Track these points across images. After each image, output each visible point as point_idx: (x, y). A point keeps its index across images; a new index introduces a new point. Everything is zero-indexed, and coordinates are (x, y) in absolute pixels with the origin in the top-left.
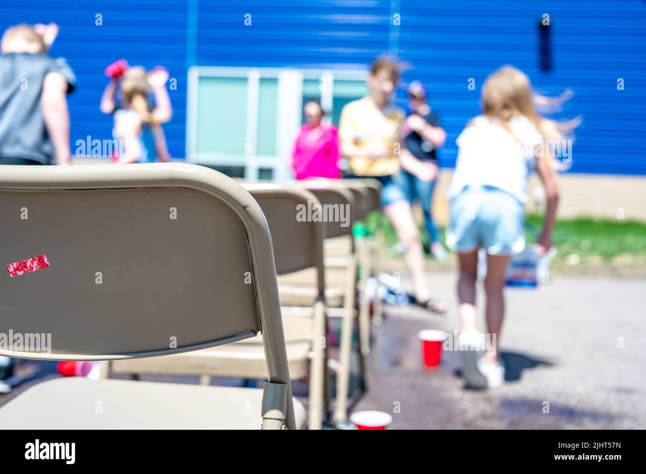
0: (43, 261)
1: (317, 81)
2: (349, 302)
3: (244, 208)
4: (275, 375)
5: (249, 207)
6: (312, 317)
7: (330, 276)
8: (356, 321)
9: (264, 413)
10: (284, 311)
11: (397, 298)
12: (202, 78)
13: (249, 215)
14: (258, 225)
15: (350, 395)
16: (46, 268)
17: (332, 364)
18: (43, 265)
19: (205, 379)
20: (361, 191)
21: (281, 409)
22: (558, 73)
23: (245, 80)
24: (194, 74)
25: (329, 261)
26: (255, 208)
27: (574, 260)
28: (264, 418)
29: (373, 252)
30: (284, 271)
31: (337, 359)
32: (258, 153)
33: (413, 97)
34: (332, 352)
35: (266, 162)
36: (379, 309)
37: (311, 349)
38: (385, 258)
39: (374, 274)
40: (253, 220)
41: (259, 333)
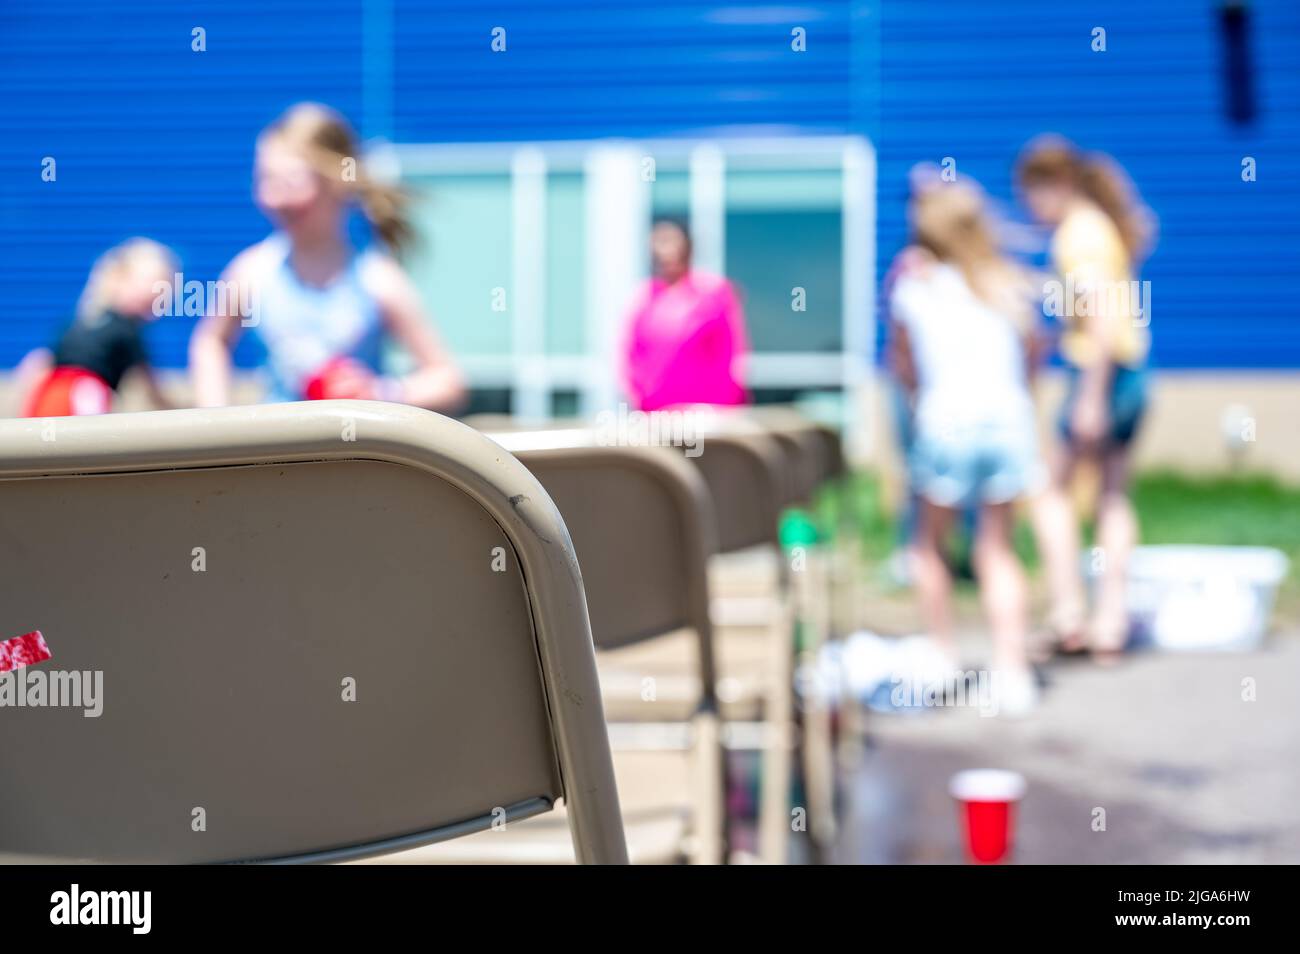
1: (683, 174)
2: (779, 708)
3: (513, 501)
5: (525, 501)
6: (688, 751)
7: (729, 650)
8: (798, 758)
10: (618, 738)
13: (524, 519)
14: (548, 542)
20: (798, 439)
23: (504, 177)
29: (833, 586)
30: (616, 640)
32: (551, 347)
34: (741, 835)
36: (855, 724)
37: (688, 831)
38: (864, 598)
39: (836, 634)
40: (534, 531)
41: (559, 802)
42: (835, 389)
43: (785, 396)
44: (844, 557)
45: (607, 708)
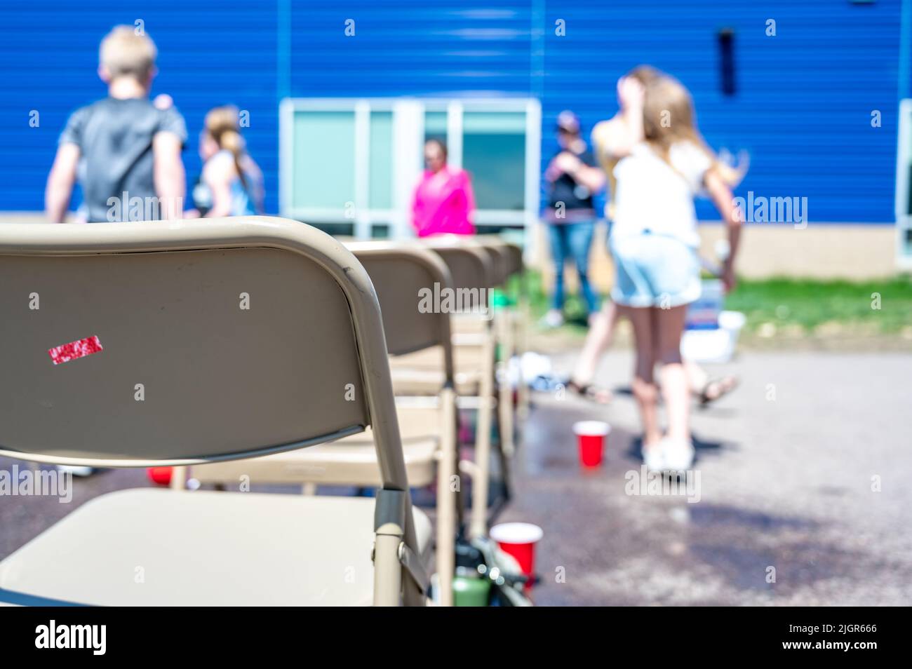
0: (95, 344)
1: (444, 114)
2: (487, 388)
3: (345, 270)
4: (389, 480)
5: (352, 271)
7: (460, 358)
8: (496, 412)
9: (377, 527)
11: (547, 383)
12: (298, 114)
13: (351, 280)
14: (363, 292)
15: (490, 504)
16: (98, 352)
17: (466, 466)
18: (94, 348)
19: (309, 488)
20: (498, 250)
21: (398, 522)
22: (745, 96)
23: (351, 114)
24: (287, 108)
25: (458, 338)
26: (360, 272)
27: (767, 330)
28: (378, 535)
29: (515, 327)
30: (400, 352)
31: (472, 460)
32: (371, 205)
33: (562, 130)
34: (465, 452)
35: (380, 217)
36: (525, 397)
37: (438, 448)
38: (532, 334)
39: (516, 353)
40: (356, 286)
41: (368, 428)
42: (520, 228)
43: (495, 230)
44: (521, 313)
45: (395, 388)
